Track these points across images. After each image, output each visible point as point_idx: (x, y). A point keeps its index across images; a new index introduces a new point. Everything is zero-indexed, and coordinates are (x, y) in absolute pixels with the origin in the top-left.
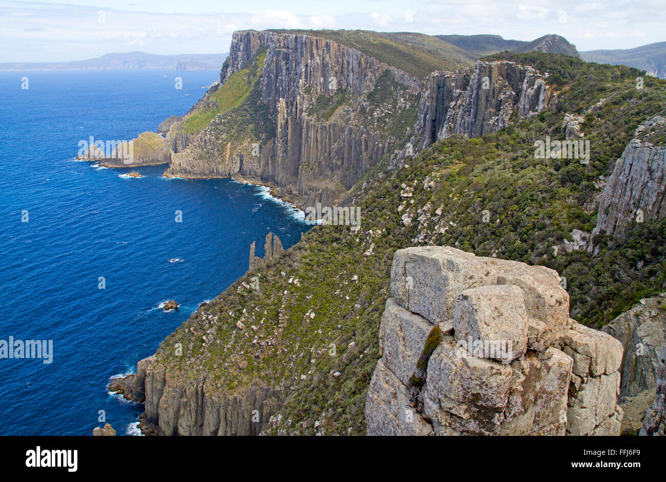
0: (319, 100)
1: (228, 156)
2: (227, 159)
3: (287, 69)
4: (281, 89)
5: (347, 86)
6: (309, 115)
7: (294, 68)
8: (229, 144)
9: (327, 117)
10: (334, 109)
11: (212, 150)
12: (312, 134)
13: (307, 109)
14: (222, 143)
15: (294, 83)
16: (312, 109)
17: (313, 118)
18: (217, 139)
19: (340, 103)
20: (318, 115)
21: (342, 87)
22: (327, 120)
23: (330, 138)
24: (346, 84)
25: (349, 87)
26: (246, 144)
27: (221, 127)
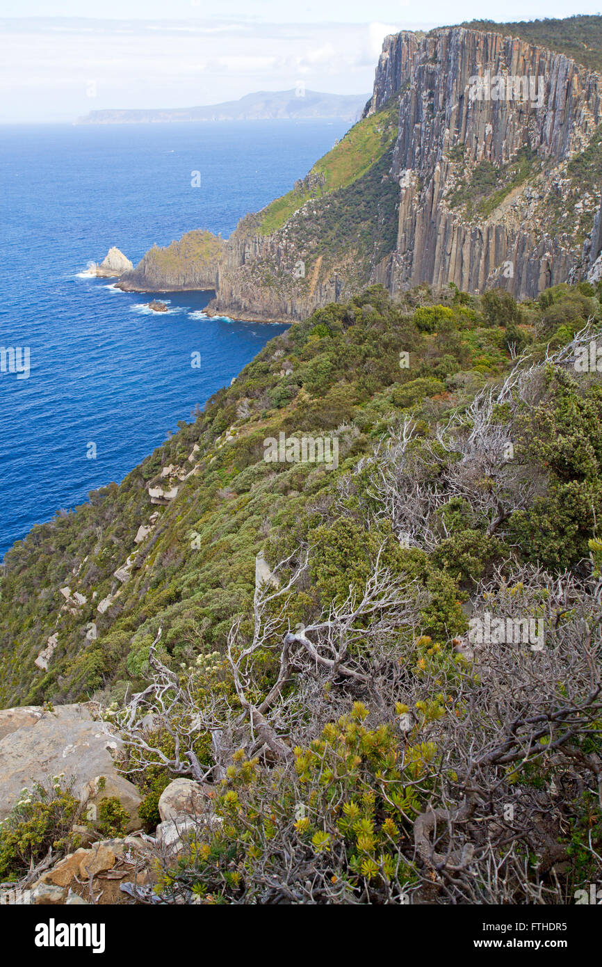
0: (477, 173)
1: (314, 282)
2: (312, 288)
3: (431, 107)
4: (417, 149)
5: (541, 143)
6: (451, 207)
7: (440, 104)
8: (319, 260)
9: (486, 210)
10: (503, 195)
11: (288, 268)
12: (453, 246)
13: (451, 192)
14: (308, 256)
15: (437, 137)
16: (460, 193)
17: (459, 212)
18: (300, 248)
19: (517, 181)
20: (470, 206)
21: (529, 145)
22: (486, 218)
23: (487, 257)
24: (538, 138)
25: (543, 146)
26: (349, 261)
27: (309, 226)
